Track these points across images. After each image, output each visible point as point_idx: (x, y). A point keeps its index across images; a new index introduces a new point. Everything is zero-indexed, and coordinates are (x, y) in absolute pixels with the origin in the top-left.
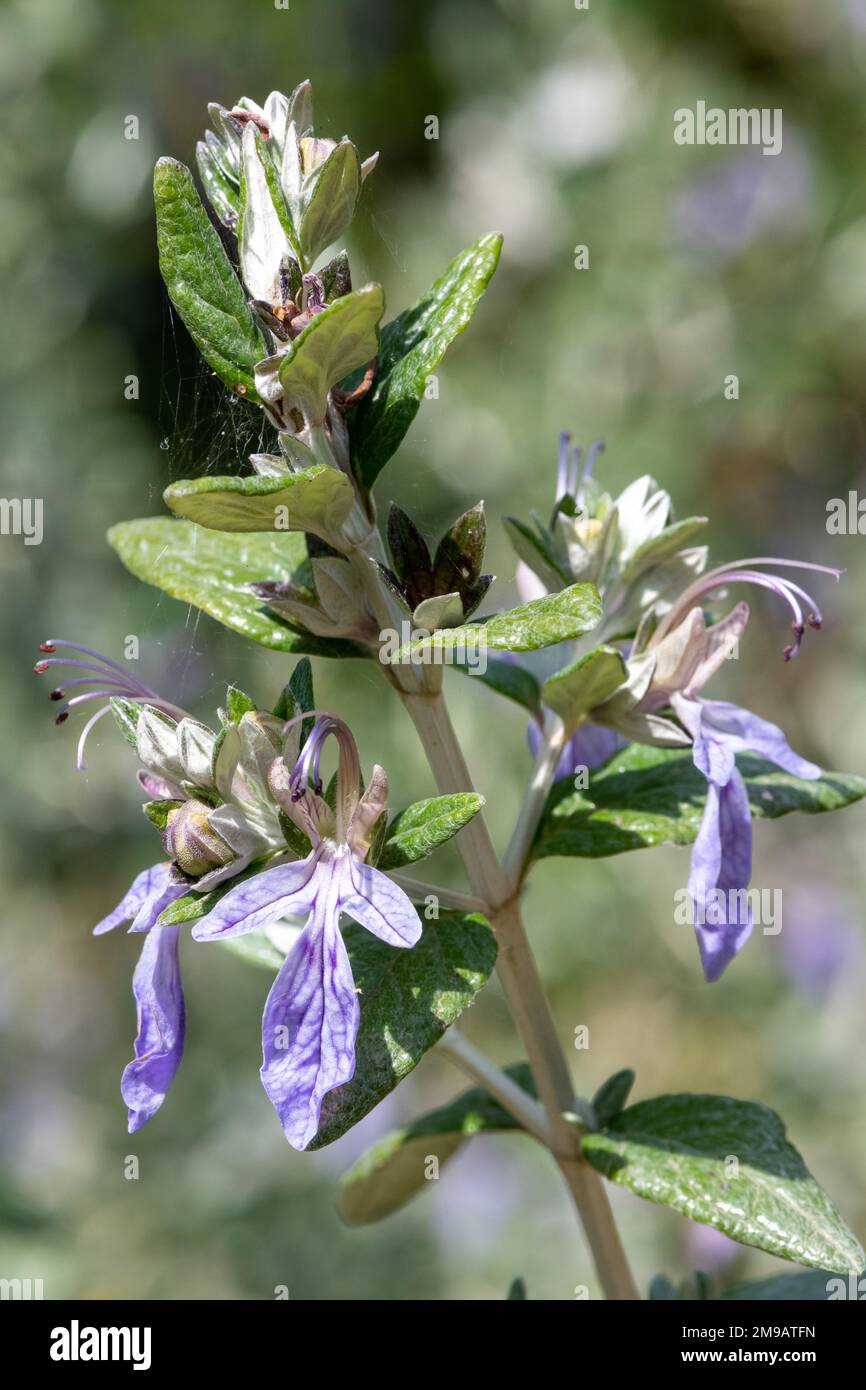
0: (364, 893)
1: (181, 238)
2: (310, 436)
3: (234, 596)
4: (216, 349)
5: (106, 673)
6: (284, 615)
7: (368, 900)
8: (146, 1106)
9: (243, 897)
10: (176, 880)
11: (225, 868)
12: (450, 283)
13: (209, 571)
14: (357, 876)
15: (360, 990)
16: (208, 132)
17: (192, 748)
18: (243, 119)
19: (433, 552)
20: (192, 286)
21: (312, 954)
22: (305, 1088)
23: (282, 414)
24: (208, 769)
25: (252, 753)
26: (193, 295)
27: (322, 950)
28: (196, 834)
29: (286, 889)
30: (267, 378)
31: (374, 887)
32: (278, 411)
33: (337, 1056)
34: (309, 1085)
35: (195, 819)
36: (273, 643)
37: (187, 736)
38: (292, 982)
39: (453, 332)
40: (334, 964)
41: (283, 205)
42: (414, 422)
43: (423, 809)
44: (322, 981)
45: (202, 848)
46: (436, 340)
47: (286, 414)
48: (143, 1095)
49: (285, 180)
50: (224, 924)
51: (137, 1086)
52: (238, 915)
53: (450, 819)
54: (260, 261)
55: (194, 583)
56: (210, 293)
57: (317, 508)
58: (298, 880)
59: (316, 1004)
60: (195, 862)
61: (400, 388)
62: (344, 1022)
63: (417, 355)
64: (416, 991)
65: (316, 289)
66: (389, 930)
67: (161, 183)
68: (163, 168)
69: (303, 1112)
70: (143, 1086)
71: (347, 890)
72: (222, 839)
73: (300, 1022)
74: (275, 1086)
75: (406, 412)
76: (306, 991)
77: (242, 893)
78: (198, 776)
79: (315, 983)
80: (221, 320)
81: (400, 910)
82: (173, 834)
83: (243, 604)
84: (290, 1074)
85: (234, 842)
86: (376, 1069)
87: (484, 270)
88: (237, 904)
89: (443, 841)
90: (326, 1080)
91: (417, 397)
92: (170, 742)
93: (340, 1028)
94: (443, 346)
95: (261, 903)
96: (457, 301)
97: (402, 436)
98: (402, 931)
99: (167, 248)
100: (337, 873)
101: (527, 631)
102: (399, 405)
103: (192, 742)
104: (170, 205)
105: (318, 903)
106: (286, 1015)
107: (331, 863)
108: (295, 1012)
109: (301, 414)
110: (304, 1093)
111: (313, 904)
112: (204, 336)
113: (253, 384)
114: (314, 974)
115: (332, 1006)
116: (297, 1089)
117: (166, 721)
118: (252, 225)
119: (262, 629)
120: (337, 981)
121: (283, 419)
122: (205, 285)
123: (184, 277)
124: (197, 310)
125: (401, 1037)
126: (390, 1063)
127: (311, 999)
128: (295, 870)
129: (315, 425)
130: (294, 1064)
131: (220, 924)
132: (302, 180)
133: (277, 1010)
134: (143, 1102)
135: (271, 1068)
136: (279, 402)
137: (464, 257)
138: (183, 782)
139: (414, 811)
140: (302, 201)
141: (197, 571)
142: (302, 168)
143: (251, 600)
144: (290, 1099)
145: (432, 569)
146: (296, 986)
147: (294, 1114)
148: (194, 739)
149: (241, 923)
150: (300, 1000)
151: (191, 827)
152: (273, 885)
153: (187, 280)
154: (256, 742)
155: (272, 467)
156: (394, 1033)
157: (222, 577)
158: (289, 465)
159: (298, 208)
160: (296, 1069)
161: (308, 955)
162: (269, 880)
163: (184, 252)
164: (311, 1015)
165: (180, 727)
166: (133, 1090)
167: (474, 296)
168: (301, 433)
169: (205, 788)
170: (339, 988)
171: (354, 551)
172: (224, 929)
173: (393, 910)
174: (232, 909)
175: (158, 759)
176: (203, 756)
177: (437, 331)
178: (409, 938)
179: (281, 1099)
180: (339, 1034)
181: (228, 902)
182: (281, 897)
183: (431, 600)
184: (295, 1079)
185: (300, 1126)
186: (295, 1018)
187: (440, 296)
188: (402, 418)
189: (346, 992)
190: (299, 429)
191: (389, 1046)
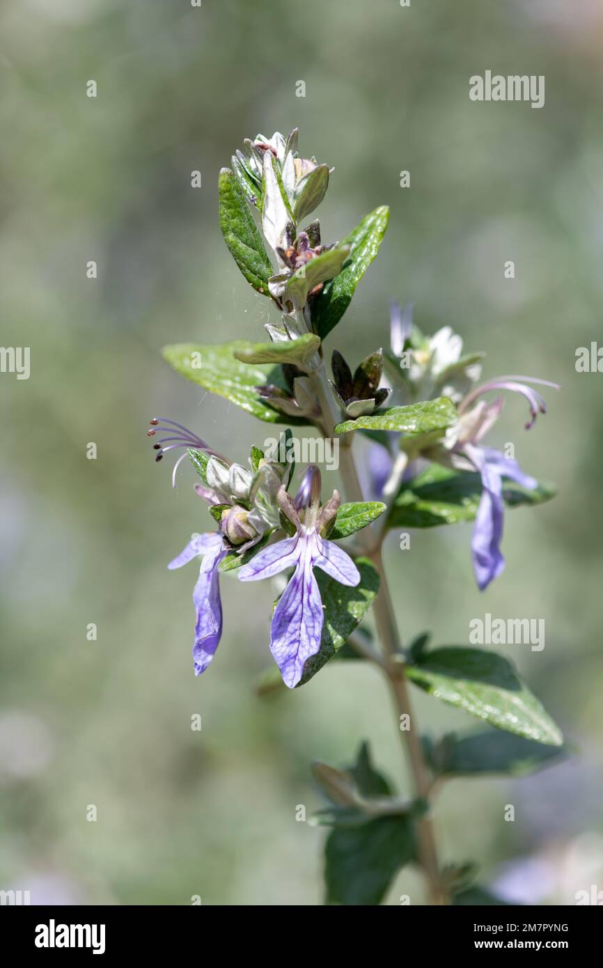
0: (324, 554)
1: (232, 211)
2: (296, 315)
3: (244, 393)
4: (249, 269)
5: (180, 433)
6: (272, 404)
7: (327, 558)
8: (204, 662)
9: (264, 558)
10: (227, 547)
11: (253, 542)
12: (362, 233)
13: (227, 378)
14: (320, 546)
15: (324, 606)
16: (237, 151)
17: (238, 479)
18: (263, 147)
19: (353, 372)
20: (237, 236)
21: (298, 587)
22: (292, 656)
23: (281, 303)
24: (247, 490)
25: (267, 481)
26: (238, 241)
27: (303, 585)
28: (239, 524)
29: (285, 552)
30: (275, 285)
31: (330, 552)
32: (279, 302)
33: (309, 639)
34: (294, 654)
35: (239, 516)
36: (266, 418)
37: (236, 473)
38: (287, 601)
39: (368, 260)
40: (310, 592)
41: (284, 195)
42: (348, 308)
43: (350, 509)
44: (302, 601)
45: (242, 531)
46: (359, 265)
47: (284, 303)
48: (203, 656)
49: (286, 180)
50: (255, 572)
51: (200, 651)
52: (262, 567)
53: (367, 515)
54: (272, 223)
55: (219, 384)
56: (247, 240)
57: (300, 352)
58: (290, 548)
59: (299, 612)
60: (238, 538)
61: (340, 289)
62: (313, 622)
63: (349, 272)
64: (340, 601)
65: (304, 240)
66: (341, 576)
67: (223, 182)
68: (224, 174)
69: (292, 667)
70: (203, 651)
71: (316, 554)
72: (253, 527)
73: (290, 621)
74: (279, 655)
75: (345, 303)
76: (294, 605)
77: (263, 555)
78: (241, 493)
79: (299, 601)
80: (252, 254)
81: (347, 565)
82: (227, 524)
83: (248, 397)
84: (284, 648)
85: (258, 527)
86: (326, 644)
87: (382, 227)
88: (261, 561)
89: (363, 527)
90: (304, 652)
91: (350, 295)
92: (225, 476)
93: (311, 625)
94: (364, 268)
95: (273, 560)
96: (369, 244)
97: (342, 316)
98: (349, 577)
99: (225, 216)
100: (310, 544)
101: (418, 423)
102: (340, 299)
103: (238, 476)
104: (227, 194)
105: (301, 560)
106: (283, 617)
107: (306, 538)
108: (288, 616)
109: (292, 303)
110: (292, 658)
111: (299, 560)
112: (244, 262)
113: (267, 287)
114: (299, 596)
115: (307, 613)
116: (289, 656)
117: (222, 464)
118: (267, 204)
119: (260, 411)
120: (311, 601)
121: (282, 306)
122: (244, 235)
123: (233, 230)
124: (240, 249)
125: (337, 627)
126: (333, 642)
127: (296, 610)
128: (289, 543)
129: (299, 309)
130: (287, 643)
131: (251, 571)
132: (296, 181)
133: (279, 615)
134: (203, 660)
135: (274, 644)
136: (280, 298)
137: (369, 218)
138: (231, 497)
139: (343, 509)
140: (295, 193)
141: (219, 377)
142: (296, 175)
143: (253, 395)
144: (286, 661)
145: (352, 382)
146: (289, 603)
147: (287, 669)
148: (239, 474)
149: (263, 571)
150: (291, 610)
151: (237, 521)
152: (278, 551)
153: (235, 232)
154: (270, 475)
155: (276, 330)
156: (332, 625)
157: (234, 381)
158: (287, 331)
159: (292, 196)
160: (288, 646)
161: (295, 587)
162: (277, 548)
163: (233, 218)
164: (296, 618)
165: (231, 469)
166: (199, 654)
167: (378, 241)
168: (291, 313)
169: (242, 499)
170: (312, 604)
171: (314, 373)
172: (254, 574)
173: (342, 565)
174: (258, 564)
175: (218, 484)
176: (243, 484)
177: (359, 259)
178: (353, 581)
179: (282, 662)
180: (310, 627)
181: (256, 560)
182: (282, 557)
183: (358, 401)
184: (288, 651)
185: (291, 675)
186: (288, 619)
187: (357, 239)
188: (342, 305)
189: (316, 607)
190: (289, 311)
191: (331, 632)
